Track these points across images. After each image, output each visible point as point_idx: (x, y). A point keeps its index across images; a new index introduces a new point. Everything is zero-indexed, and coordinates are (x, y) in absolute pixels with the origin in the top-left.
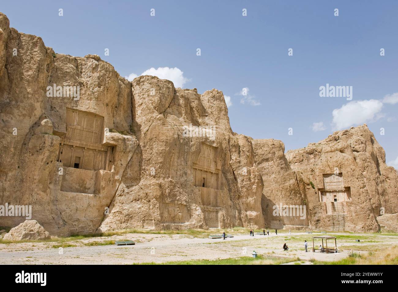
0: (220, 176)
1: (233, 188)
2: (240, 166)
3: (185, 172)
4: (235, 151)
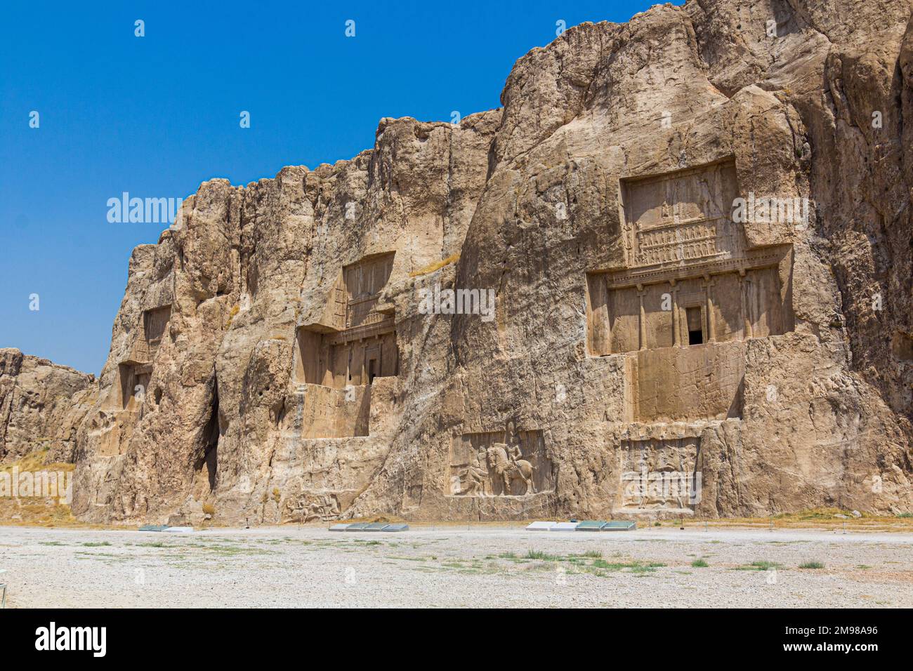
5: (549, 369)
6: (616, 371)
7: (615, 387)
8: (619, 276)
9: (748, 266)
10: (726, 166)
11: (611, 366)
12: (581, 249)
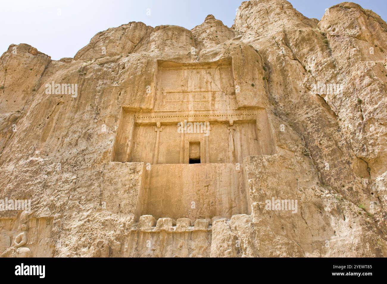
0: (261, 125)
1: (325, 142)
2: (338, 73)
3: (85, 133)
4: (311, 50)
5: (76, 168)
6: (134, 172)
7: (131, 185)
8: (145, 115)
9: (236, 119)
10: (223, 67)
11: (130, 169)
12: (122, 92)
